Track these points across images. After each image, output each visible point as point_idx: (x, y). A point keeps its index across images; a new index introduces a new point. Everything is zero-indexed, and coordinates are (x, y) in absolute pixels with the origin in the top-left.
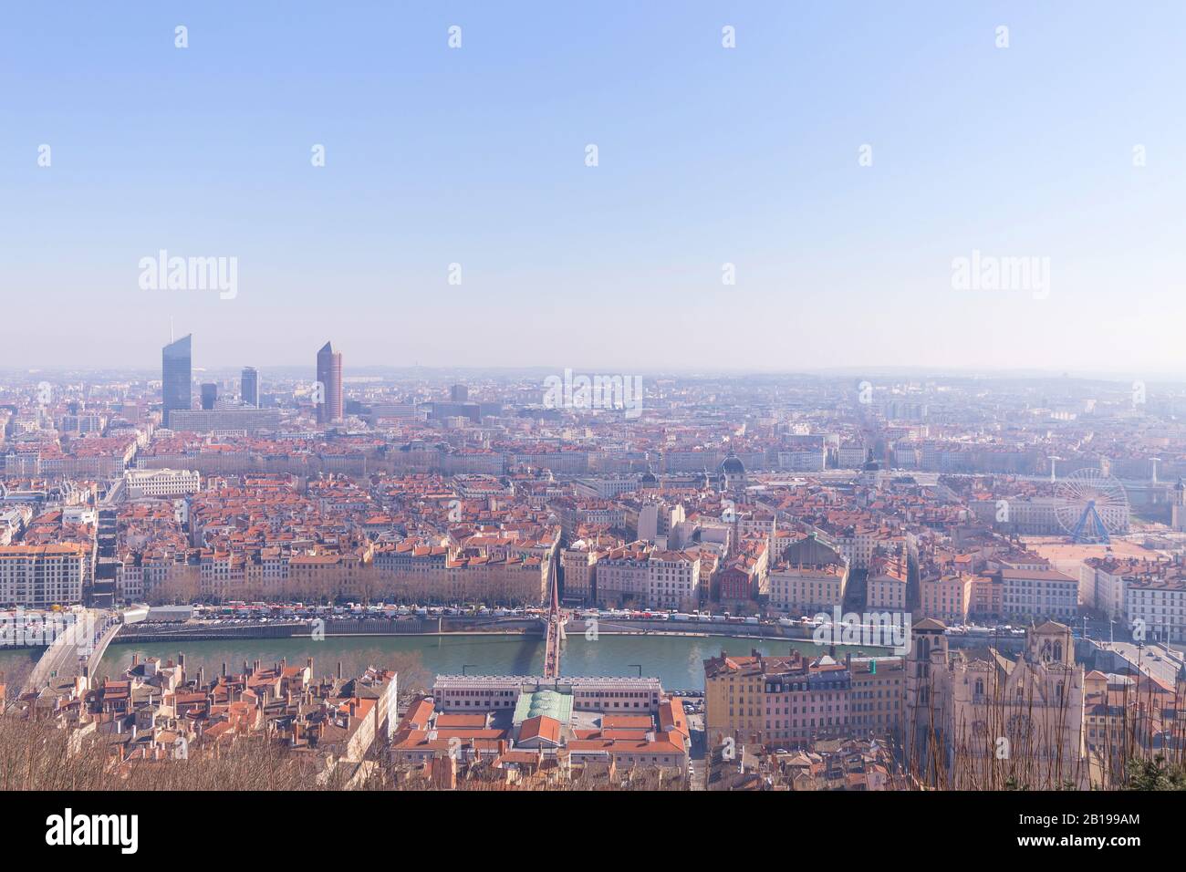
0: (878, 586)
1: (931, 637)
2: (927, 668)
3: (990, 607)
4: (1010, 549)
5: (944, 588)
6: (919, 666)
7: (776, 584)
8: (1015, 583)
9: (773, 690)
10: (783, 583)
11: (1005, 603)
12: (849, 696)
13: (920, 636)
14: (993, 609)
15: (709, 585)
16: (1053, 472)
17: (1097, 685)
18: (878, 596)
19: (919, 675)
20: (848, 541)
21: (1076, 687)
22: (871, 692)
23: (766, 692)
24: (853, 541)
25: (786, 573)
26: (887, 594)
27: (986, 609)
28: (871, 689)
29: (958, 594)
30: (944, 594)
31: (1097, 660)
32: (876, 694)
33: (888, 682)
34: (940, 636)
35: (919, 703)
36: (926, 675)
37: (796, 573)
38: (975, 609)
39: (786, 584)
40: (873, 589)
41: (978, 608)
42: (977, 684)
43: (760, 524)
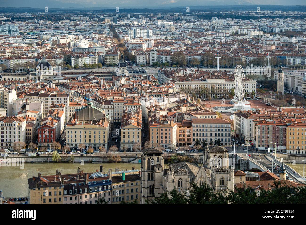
0: (126, 131)
1: (155, 158)
2: (153, 175)
3: (186, 140)
4: (197, 107)
5: (162, 130)
6: (149, 174)
7: (70, 132)
8: (199, 126)
9: (68, 193)
10: (74, 132)
11: (194, 137)
12: (111, 193)
13: (149, 157)
14: (188, 141)
15: (31, 136)
16: (218, 65)
17: (241, 178)
18: (127, 136)
19: (149, 179)
20: (110, 107)
21: (230, 180)
22: (123, 191)
23: (64, 195)
24: (113, 107)
25: (76, 126)
26: (131, 135)
27: (184, 140)
28: (123, 189)
29: (170, 133)
30: (162, 133)
31: (241, 165)
32: (125, 192)
33: (132, 184)
34: (160, 157)
35: (149, 195)
36: (153, 179)
37: (82, 126)
38: (178, 141)
39: (76, 132)
40: (124, 133)
41: (180, 141)
42: (179, 182)
43: (61, 99)
